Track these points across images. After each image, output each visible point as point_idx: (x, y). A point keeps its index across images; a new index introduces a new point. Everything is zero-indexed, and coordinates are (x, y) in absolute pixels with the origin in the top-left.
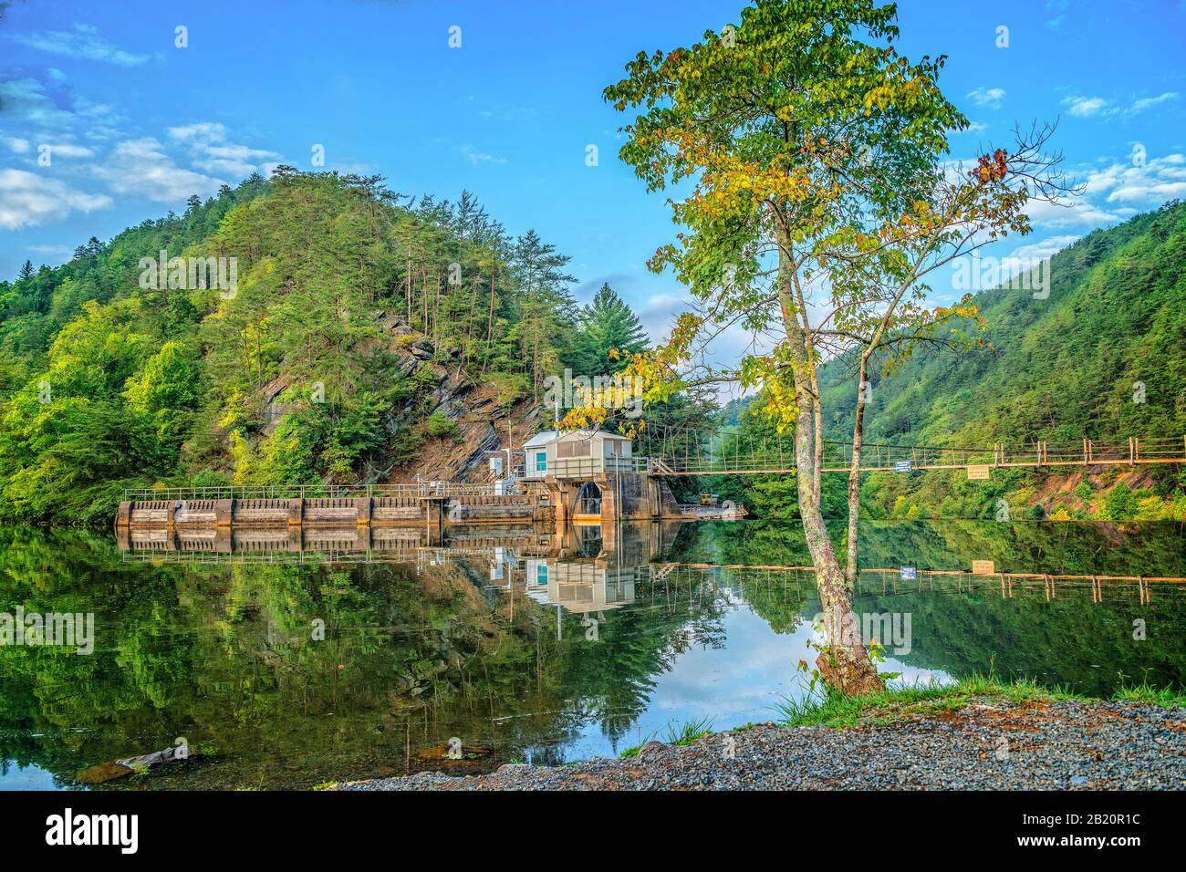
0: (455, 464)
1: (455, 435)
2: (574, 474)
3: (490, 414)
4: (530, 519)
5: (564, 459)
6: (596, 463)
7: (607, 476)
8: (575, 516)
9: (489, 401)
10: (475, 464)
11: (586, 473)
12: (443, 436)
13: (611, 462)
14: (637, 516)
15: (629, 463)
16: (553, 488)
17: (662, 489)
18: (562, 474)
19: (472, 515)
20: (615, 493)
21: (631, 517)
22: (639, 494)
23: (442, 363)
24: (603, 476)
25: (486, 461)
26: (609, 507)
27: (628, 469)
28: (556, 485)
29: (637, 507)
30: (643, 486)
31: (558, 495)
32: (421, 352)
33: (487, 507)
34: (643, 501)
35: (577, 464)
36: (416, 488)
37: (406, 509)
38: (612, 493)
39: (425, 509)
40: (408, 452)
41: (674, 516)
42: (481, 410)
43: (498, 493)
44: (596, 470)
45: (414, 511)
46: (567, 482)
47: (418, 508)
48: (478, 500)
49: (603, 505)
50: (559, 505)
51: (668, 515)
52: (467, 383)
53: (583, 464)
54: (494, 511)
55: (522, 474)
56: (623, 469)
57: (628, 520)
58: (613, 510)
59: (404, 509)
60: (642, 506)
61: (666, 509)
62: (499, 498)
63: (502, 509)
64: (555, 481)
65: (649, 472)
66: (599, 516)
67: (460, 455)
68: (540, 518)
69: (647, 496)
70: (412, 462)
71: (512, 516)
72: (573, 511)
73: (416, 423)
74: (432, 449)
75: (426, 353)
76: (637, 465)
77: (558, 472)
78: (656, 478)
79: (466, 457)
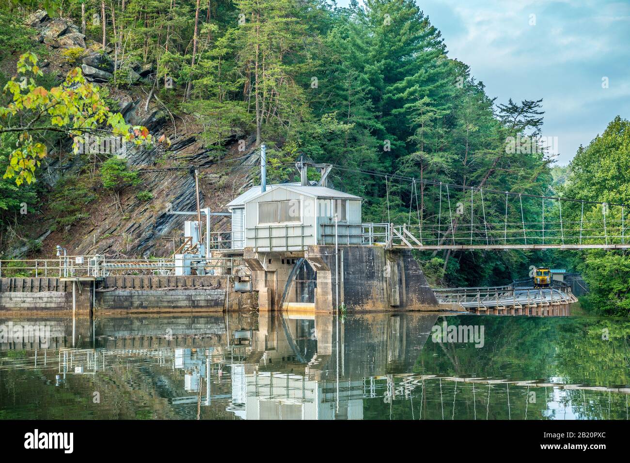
0: (137, 231)
1: (139, 188)
2: (279, 246)
3: (192, 159)
4: (220, 309)
5: (267, 225)
6: (307, 232)
7: (322, 250)
8: (285, 305)
9: (192, 140)
10: (166, 229)
11: (295, 245)
12: (121, 190)
13: (328, 231)
14: (368, 307)
15: (356, 232)
16: (254, 265)
17: (407, 268)
18: (264, 246)
19: (137, 303)
20: (333, 274)
21: (358, 308)
22: (371, 276)
23: (123, 87)
24: (316, 250)
25: (180, 226)
26: (325, 293)
27: (355, 241)
28: (257, 261)
29: (367, 295)
30: (377, 265)
31: (261, 275)
32: (94, 71)
33: (160, 291)
34: (377, 286)
35: (283, 233)
36: (57, 264)
37: (45, 294)
38: (329, 274)
39: (71, 294)
40: (72, 212)
41: (425, 307)
42: (181, 154)
43: (179, 272)
44: (308, 242)
45: (56, 297)
46: (272, 257)
47: (61, 293)
48: (146, 282)
49: (318, 290)
50: (263, 290)
51: (417, 305)
52: (162, 114)
53: (291, 233)
54: (169, 298)
55: (227, 244)
56: (347, 241)
57: (351, 312)
58: (330, 297)
59: (42, 294)
60: (375, 292)
61: (414, 297)
62: (177, 279)
63: (180, 295)
64: (256, 256)
65: (386, 244)
66: (312, 306)
67: (144, 218)
68: (235, 307)
69: (383, 279)
70: (77, 225)
71: (194, 304)
72: (282, 297)
73: (83, 172)
74: (106, 208)
75: (102, 73)
76: (371, 234)
77: (261, 243)
78: (397, 253)
79: (153, 220)
